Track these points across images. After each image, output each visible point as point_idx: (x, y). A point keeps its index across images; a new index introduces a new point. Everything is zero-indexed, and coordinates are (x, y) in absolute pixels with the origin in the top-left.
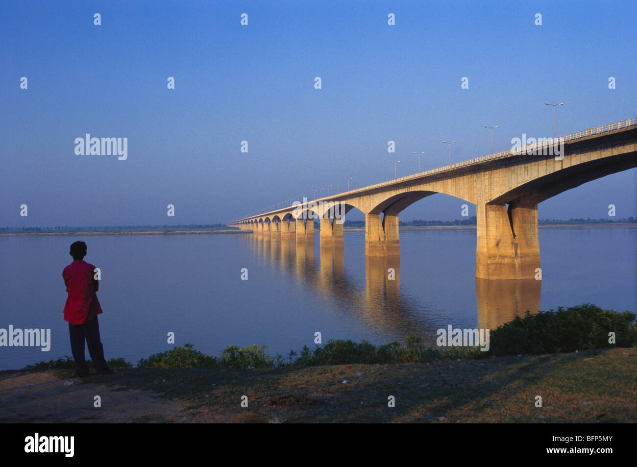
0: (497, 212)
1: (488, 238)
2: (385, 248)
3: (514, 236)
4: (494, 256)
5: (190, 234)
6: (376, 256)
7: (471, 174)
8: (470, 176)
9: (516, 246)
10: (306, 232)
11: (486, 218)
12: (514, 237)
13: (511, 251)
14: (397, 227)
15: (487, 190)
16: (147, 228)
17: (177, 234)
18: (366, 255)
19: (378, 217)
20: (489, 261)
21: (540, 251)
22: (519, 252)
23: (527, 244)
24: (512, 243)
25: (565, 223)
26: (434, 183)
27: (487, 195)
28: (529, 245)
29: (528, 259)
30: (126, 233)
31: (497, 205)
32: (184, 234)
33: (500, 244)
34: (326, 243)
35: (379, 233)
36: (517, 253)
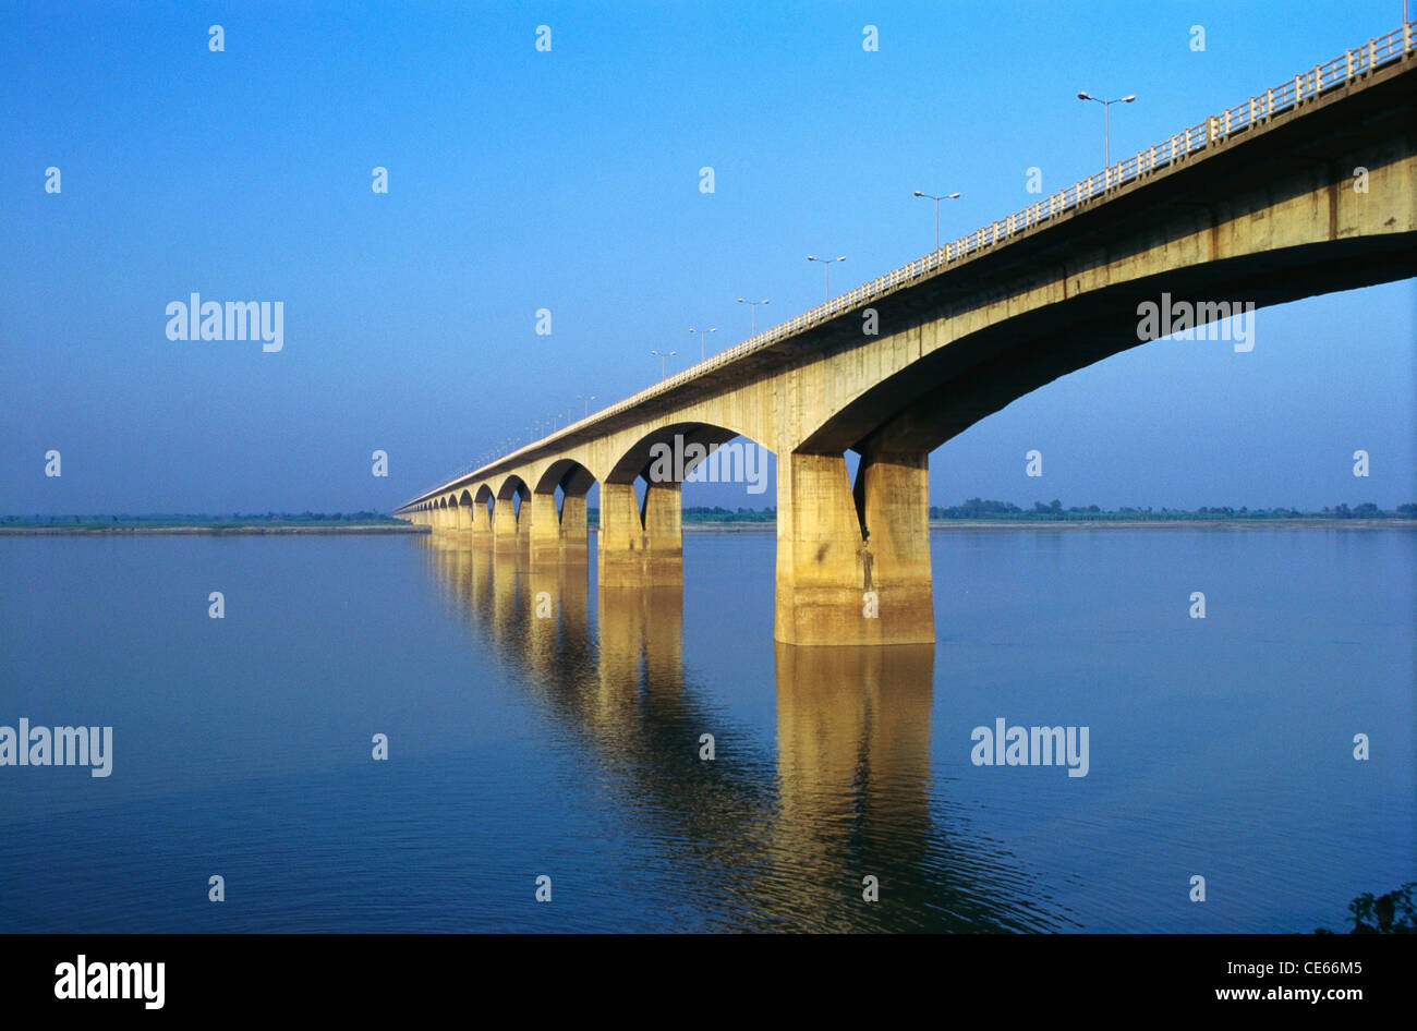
0: (823, 474)
1: (797, 539)
2: (645, 568)
3: (865, 534)
4: (813, 586)
5: (276, 533)
6: (622, 587)
7: (768, 378)
8: (766, 382)
9: (868, 561)
10: (517, 529)
11: (794, 487)
12: (865, 538)
13: (854, 574)
14: (678, 517)
15: (794, 418)
16: (176, 519)
17: (245, 533)
18: (600, 584)
19: (629, 492)
20: (798, 599)
21: (933, 572)
22: (875, 574)
23: (899, 556)
24: (859, 553)
25: (1190, 517)
26: (709, 402)
27: (794, 430)
28: (902, 558)
29: (900, 594)
30: (118, 530)
31: (821, 454)
32: (262, 533)
33: (828, 557)
34: (544, 555)
35: (629, 530)
36: (870, 578)
